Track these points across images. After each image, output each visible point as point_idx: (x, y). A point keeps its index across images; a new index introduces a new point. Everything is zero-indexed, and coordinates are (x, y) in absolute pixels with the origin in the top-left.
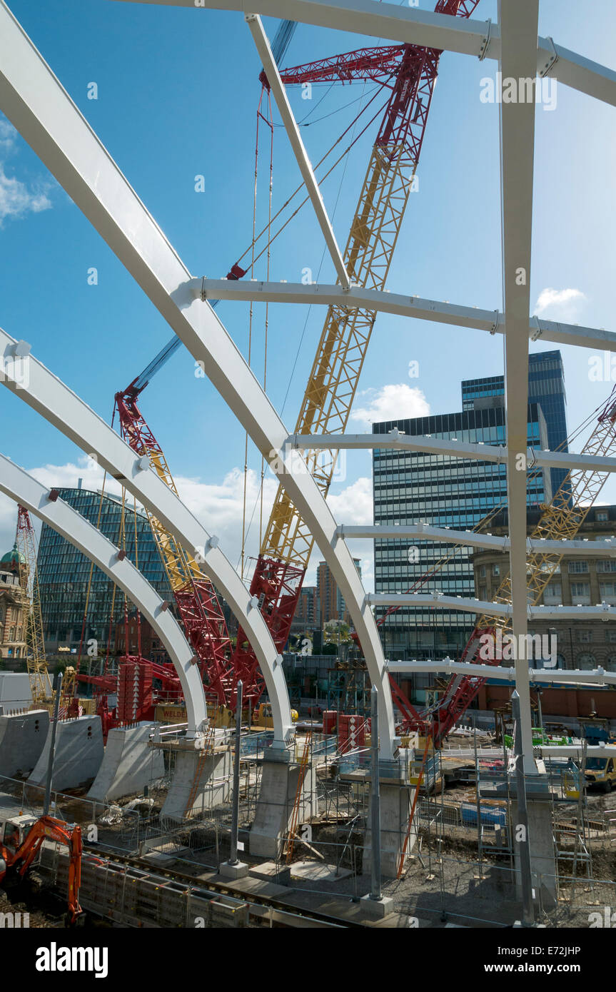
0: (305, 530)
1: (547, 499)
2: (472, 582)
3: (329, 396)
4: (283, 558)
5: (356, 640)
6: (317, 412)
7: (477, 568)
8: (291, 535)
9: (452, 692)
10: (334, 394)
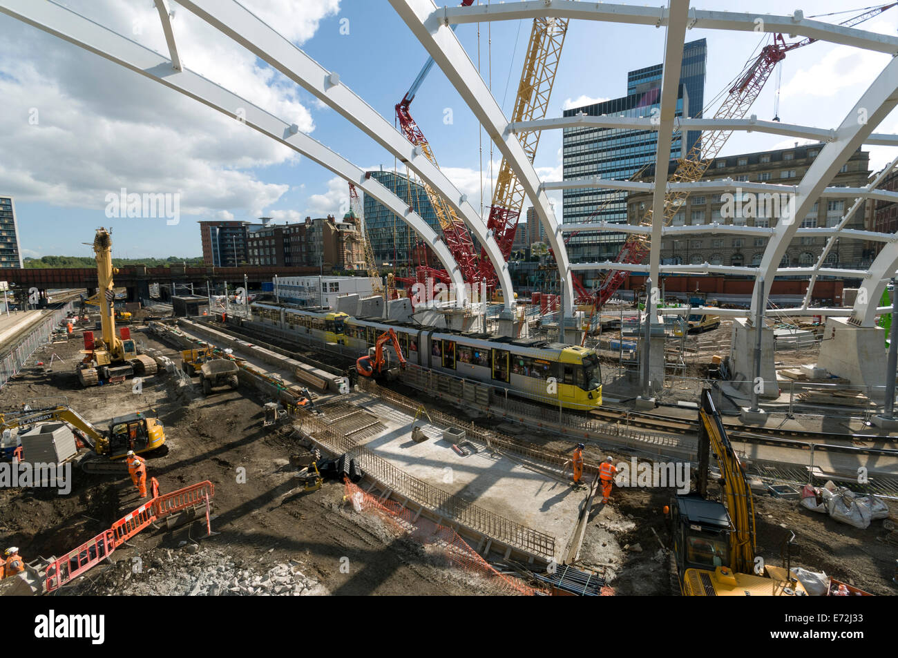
0: (520, 187)
1: (682, 156)
2: (626, 214)
3: (534, 93)
4: (507, 206)
5: (552, 253)
6: (526, 105)
7: (630, 206)
8: (510, 191)
9: (609, 280)
10: (537, 91)
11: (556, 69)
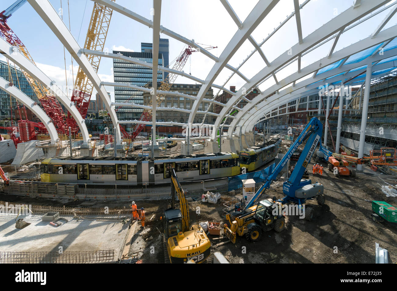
0: (90, 82)
1: (162, 80)
2: (143, 101)
3: (96, 38)
4: (83, 90)
5: (109, 115)
6: (92, 43)
7: (144, 97)
8: (85, 83)
10: (98, 37)
11: (107, 30)
